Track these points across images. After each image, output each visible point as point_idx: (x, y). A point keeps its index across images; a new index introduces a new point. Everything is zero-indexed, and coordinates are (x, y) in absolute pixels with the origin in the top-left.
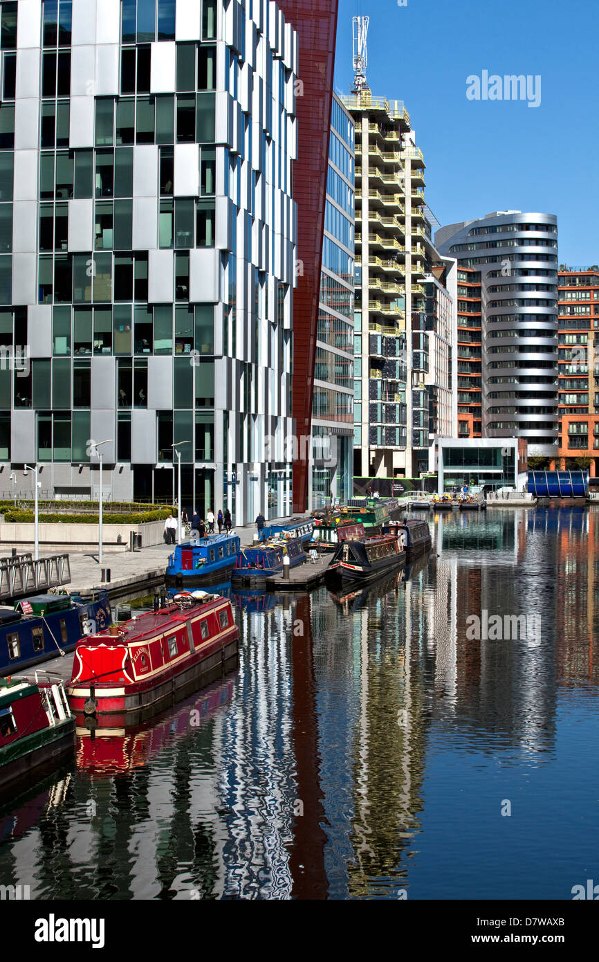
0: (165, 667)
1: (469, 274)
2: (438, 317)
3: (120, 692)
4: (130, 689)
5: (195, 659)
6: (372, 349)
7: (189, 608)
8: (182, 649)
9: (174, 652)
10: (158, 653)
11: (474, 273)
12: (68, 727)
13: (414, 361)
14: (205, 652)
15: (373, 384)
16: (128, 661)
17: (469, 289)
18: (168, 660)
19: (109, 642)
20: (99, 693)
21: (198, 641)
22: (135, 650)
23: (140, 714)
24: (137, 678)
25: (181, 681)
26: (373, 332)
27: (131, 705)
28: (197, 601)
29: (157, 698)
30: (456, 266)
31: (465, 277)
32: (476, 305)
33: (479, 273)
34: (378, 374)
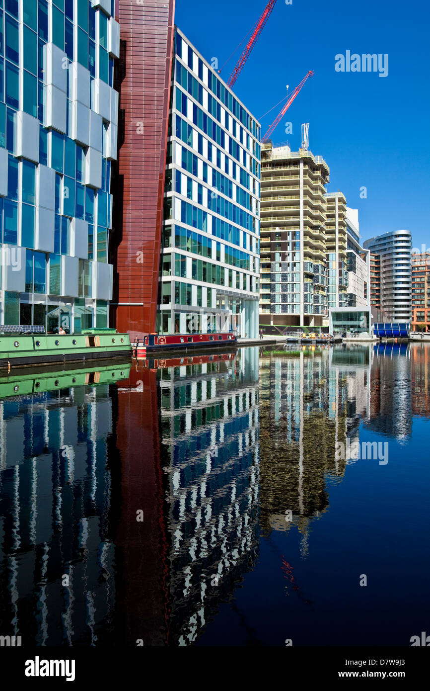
1: (376, 257)
2: (356, 267)
6: (305, 268)
11: (377, 256)
13: (340, 281)
15: (306, 285)
17: (376, 262)
26: (305, 261)
30: (369, 253)
31: (374, 257)
32: (378, 268)
33: (379, 256)
34: (309, 281)
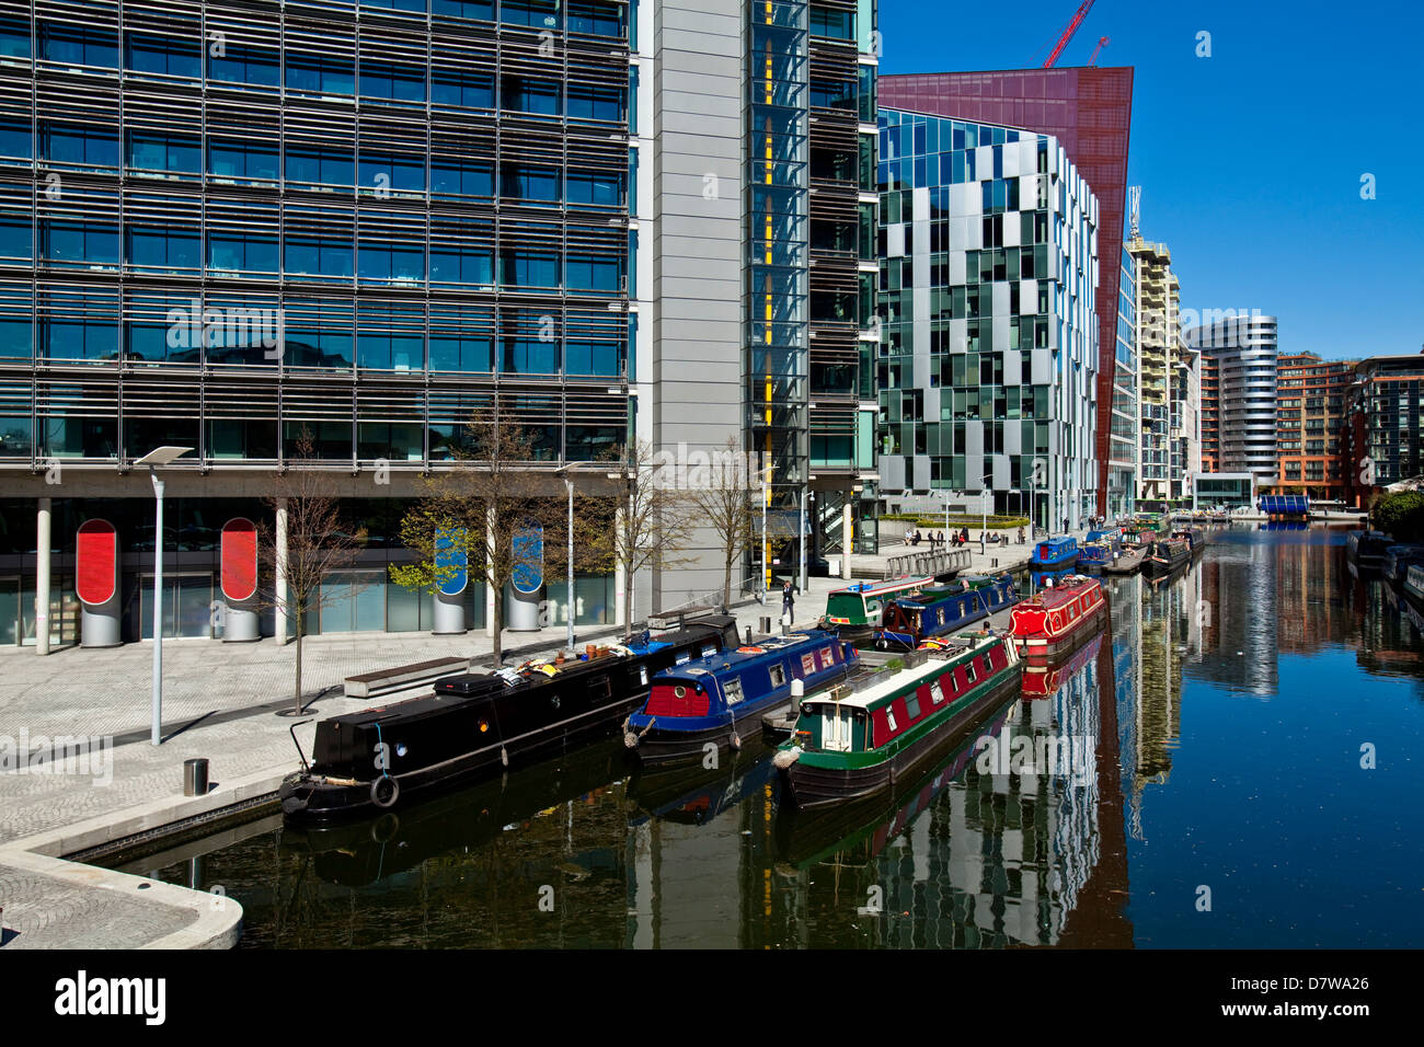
0: (1069, 626)
1: (1209, 361)
2: (1188, 391)
3: (1044, 642)
4: (1050, 641)
5: (1084, 621)
6: (1144, 413)
7: (1075, 586)
8: (1077, 614)
9: (1072, 616)
10: (1064, 618)
11: (1213, 360)
12: (1017, 667)
13: (1172, 421)
14: (1089, 616)
15: (1144, 437)
16: (1048, 622)
17: (1209, 371)
18: (1071, 621)
19: (1035, 608)
20: (1029, 642)
21: (1085, 610)
22: (1052, 614)
23: (1055, 658)
24: (1054, 633)
25: (1078, 635)
26: (1145, 402)
27: (1050, 651)
28: (1080, 582)
29: (1066, 646)
30: (1200, 356)
31: (1206, 363)
32: (1215, 383)
33: (1217, 360)
34: (1148, 431)
